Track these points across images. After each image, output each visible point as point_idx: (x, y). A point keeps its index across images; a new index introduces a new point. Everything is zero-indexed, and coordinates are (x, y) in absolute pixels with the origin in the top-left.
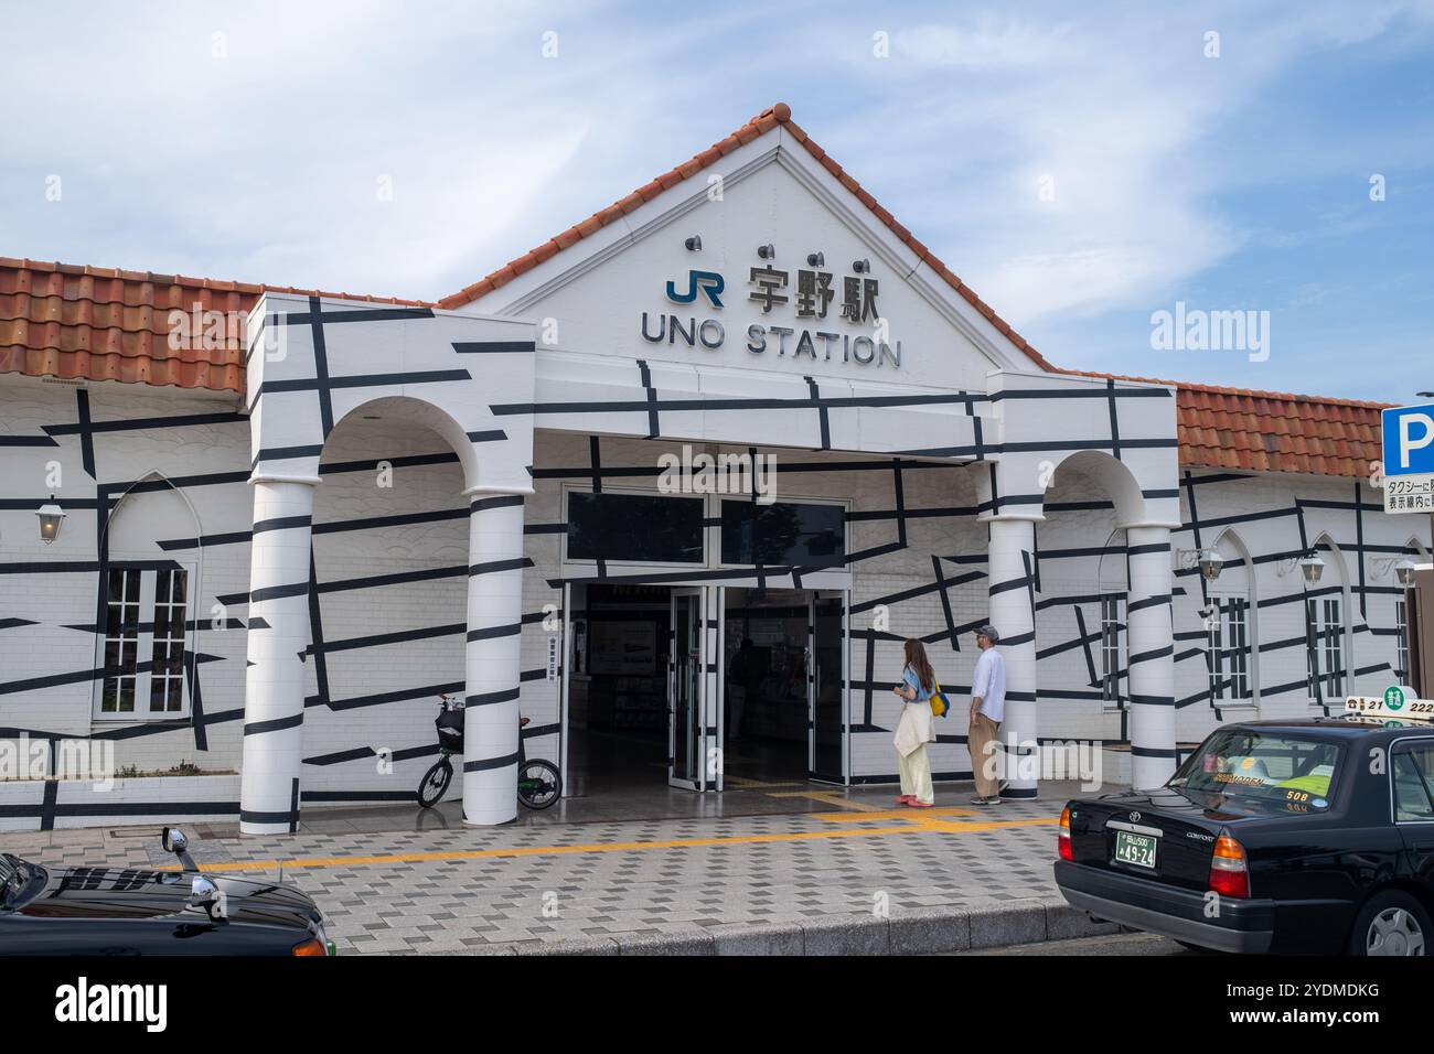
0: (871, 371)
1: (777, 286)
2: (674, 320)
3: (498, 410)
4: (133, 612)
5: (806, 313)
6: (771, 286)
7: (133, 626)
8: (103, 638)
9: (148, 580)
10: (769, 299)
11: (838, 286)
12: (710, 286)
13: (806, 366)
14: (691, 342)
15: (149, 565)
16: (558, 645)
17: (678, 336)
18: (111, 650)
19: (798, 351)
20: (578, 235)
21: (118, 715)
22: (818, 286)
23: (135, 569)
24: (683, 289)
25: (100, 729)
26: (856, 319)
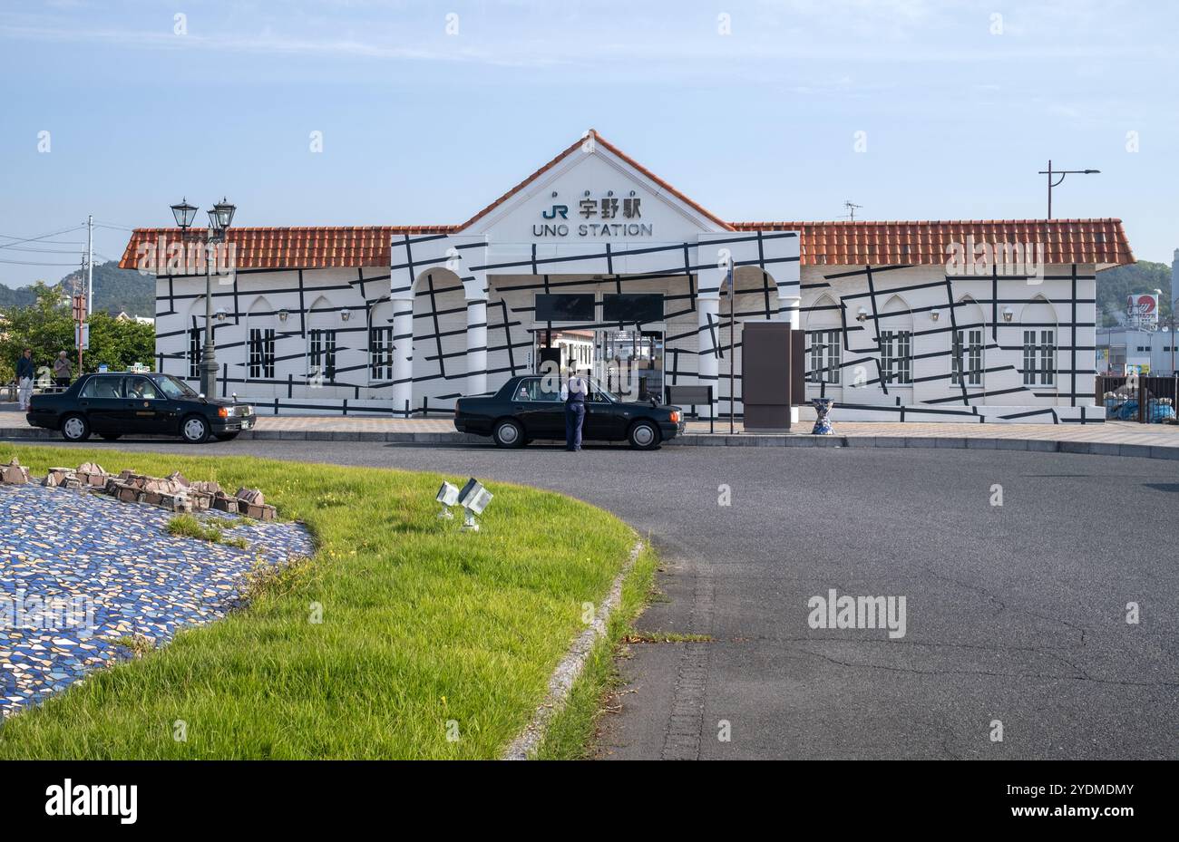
0: (638, 238)
1: (592, 207)
2: (547, 226)
3: (472, 269)
4: (381, 344)
5: (605, 216)
6: (588, 207)
7: (381, 350)
8: (371, 353)
9: (385, 333)
10: (588, 213)
11: (620, 204)
12: (563, 211)
13: (606, 239)
14: (554, 234)
15: (385, 328)
16: (531, 355)
17: (549, 233)
18: (374, 357)
19: (602, 233)
20: (505, 198)
21: (377, 380)
22: (611, 205)
23: (381, 329)
24: (549, 214)
25: (371, 385)
26: (629, 217)
